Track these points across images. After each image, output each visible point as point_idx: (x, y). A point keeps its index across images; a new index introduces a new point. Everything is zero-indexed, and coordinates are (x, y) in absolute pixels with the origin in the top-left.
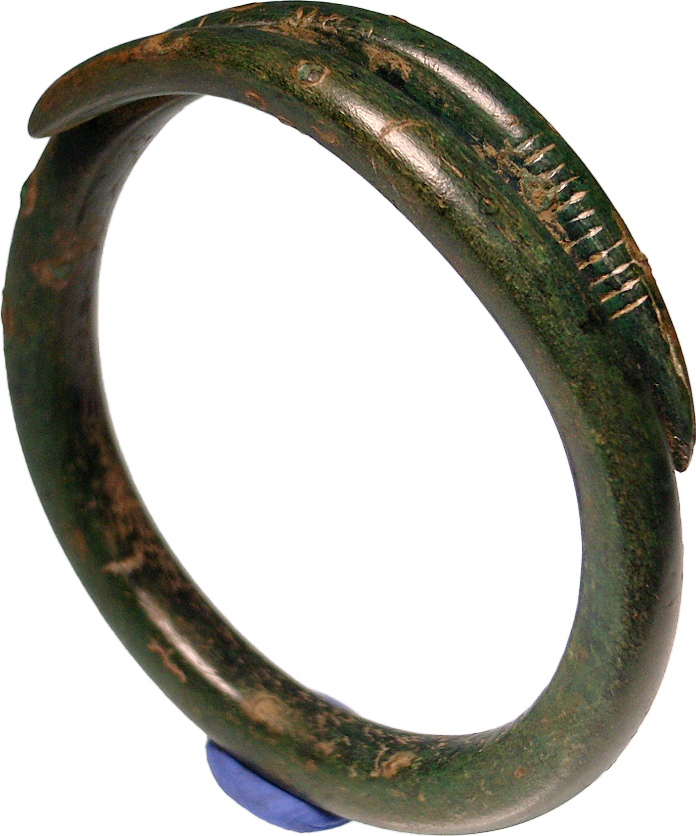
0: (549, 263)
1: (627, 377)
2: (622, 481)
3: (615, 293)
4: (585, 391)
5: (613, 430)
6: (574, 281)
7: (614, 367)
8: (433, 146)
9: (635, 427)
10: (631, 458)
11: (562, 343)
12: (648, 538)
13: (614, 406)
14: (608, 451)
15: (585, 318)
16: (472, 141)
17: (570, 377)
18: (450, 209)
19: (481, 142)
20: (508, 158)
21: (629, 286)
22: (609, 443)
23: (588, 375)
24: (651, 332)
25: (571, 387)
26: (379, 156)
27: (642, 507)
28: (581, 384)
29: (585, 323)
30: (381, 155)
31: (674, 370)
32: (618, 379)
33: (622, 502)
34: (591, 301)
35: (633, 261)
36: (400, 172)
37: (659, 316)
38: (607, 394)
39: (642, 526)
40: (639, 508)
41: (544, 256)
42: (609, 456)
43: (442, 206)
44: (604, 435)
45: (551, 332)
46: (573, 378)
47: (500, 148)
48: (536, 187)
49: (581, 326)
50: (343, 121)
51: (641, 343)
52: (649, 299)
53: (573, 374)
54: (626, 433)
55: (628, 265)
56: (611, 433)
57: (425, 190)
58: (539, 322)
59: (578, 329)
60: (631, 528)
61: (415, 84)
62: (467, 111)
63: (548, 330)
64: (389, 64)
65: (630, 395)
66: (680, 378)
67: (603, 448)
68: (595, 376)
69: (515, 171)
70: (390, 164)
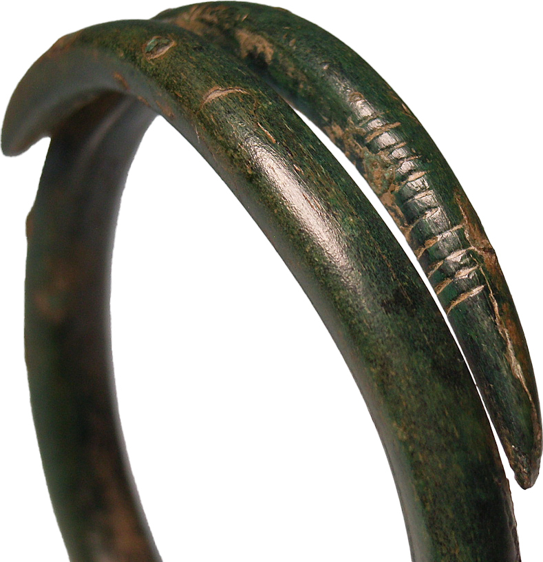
0: (357, 235)
1: (435, 366)
2: (427, 483)
3: (449, 281)
4: (384, 377)
5: (414, 423)
6: (384, 257)
7: (420, 353)
8: (252, 112)
9: (441, 423)
10: (437, 458)
11: (360, 322)
12: (460, 553)
13: (416, 396)
14: (411, 448)
15: (390, 297)
16: (323, 123)
17: (370, 361)
18: (256, 176)
19: (330, 122)
20: (352, 137)
21: (464, 274)
22: (411, 438)
23: (388, 359)
24: (485, 324)
25: (371, 373)
26: (199, 124)
27: (451, 516)
28: (379, 368)
29: (389, 302)
30: (202, 122)
31: (510, 369)
32: (424, 366)
33: (428, 508)
34: (403, 281)
35: (472, 248)
36: (216, 139)
37: (496, 309)
38: (408, 381)
39: (453, 537)
40: (447, 516)
41: (352, 228)
42: (412, 454)
43: (250, 172)
44: (405, 429)
45: (349, 309)
46: (371, 362)
47: (345, 127)
48: (376, 166)
49: (383, 305)
50: (174, 89)
51: (475, 338)
52: (486, 289)
53: (372, 358)
54: (430, 428)
55: (464, 251)
56: (413, 426)
57: (236, 156)
58: (337, 298)
59: (379, 307)
60: (441, 540)
61: (276, 66)
62: (317, 88)
63: (346, 307)
64: (255, 48)
65: (438, 386)
66: (518, 380)
67: (405, 443)
68: (395, 361)
69: (358, 151)
70: (208, 130)
